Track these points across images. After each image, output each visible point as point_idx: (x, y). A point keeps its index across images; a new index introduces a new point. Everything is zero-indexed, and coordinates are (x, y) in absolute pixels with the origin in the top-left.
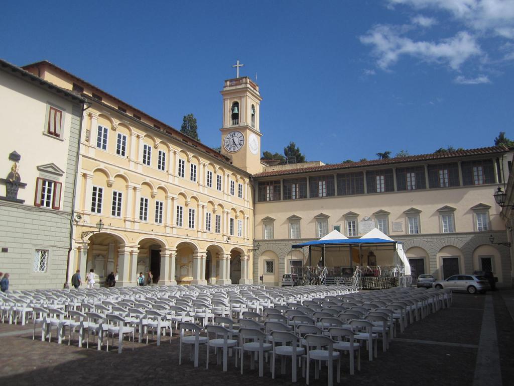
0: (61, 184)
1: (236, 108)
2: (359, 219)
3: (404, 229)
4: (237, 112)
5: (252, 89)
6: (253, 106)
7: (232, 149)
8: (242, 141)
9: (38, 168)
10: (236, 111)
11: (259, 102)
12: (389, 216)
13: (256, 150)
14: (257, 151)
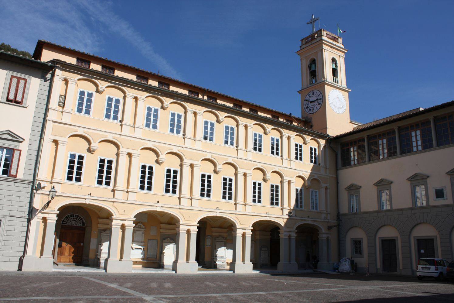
0: (20, 151)
1: (313, 66)
5: (331, 41)
6: (334, 60)
7: (312, 110)
8: (320, 99)
10: (313, 69)
11: (343, 54)
13: (342, 107)
14: (344, 109)
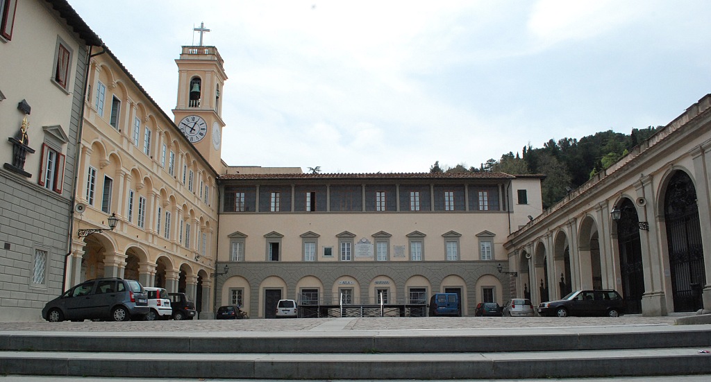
0: (64, 156)
1: (197, 85)
2: (356, 240)
3: (407, 254)
4: (198, 91)
6: (218, 86)
8: (204, 129)
9: (45, 130)
10: (196, 89)
12: (391, 239)
13: (218, 143)
14: (219, 145)
